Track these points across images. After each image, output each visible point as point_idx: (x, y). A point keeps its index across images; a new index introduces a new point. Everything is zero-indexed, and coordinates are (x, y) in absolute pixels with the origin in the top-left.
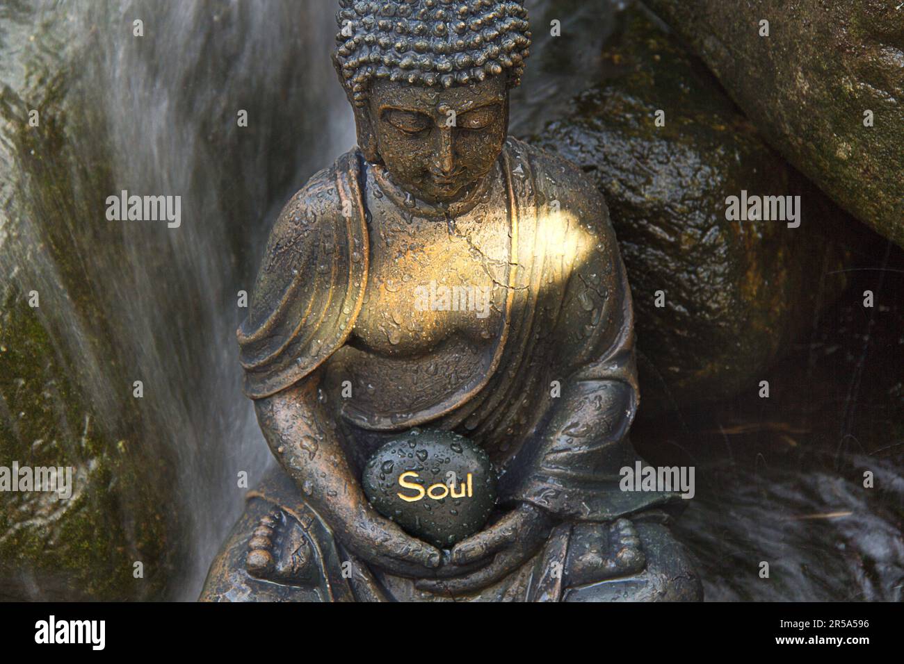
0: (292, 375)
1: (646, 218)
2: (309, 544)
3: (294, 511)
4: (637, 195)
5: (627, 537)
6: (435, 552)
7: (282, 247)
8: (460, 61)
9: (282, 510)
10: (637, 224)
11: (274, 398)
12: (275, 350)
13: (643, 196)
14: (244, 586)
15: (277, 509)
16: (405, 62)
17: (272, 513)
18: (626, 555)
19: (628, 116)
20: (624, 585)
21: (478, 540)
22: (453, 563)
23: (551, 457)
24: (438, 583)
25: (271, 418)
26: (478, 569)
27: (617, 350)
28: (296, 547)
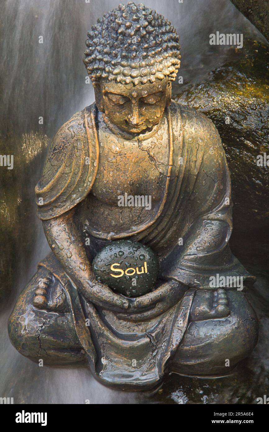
0: (60, 211)
1: (243, 137)
2: (65, 294)
3: (59, 276)
4: (239, 125)
5: (222, 299)
6: (126, 302)
7: (57, 150)
8: (143, 72)
9: (53, 275)
10: (239, 139)
11: (51, 221)
12: (52, 198)
13: (242, 126)
14: (32, 312)
15: (51, 274)
16: (116, 71)
17: (48, 276)
18: (221, 308)
19: (238, 83)
20: (218, 322)
21: (148, 297)
22: (135, 307)
23: (186, 257)
24: (127, 316)
25: (49, 230)
26: (148, 310)
27: (222, 206)
28: (58, 295)
